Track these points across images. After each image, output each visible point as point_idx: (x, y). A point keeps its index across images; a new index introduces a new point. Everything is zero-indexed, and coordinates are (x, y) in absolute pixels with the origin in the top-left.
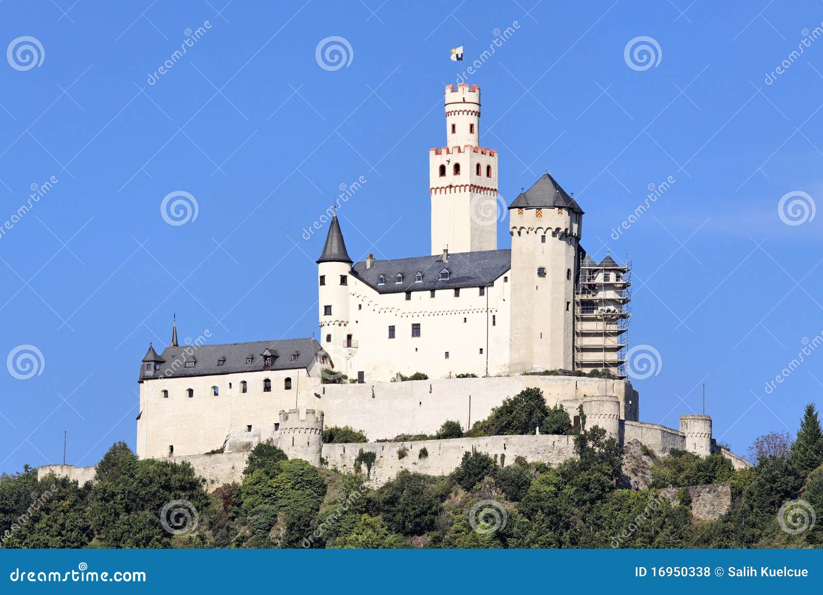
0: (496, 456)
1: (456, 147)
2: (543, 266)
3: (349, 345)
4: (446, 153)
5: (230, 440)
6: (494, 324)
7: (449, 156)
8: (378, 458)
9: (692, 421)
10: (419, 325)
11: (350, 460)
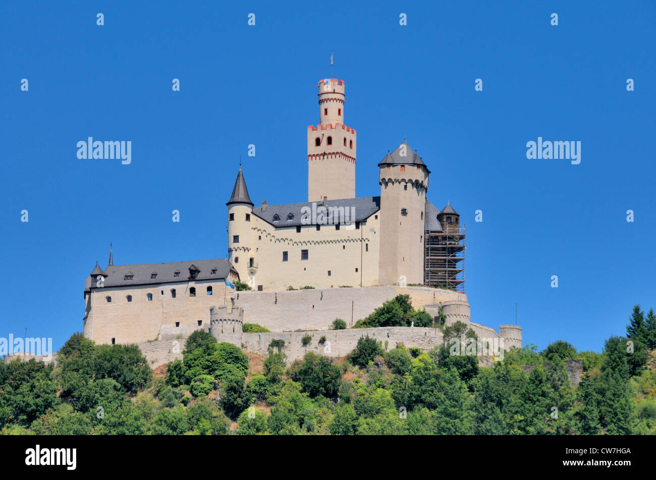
0: (381, 342)
1: (329, 125)
2: (405, 208)
3: (251, 265)
4: (320, 130)
5: (162, 333)
6: (367, 250)
7: (324, 132)
8: (286, 344)
9: (510, 330)
10: (307, 251)
11: (265, 345)
